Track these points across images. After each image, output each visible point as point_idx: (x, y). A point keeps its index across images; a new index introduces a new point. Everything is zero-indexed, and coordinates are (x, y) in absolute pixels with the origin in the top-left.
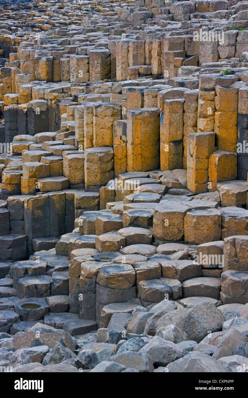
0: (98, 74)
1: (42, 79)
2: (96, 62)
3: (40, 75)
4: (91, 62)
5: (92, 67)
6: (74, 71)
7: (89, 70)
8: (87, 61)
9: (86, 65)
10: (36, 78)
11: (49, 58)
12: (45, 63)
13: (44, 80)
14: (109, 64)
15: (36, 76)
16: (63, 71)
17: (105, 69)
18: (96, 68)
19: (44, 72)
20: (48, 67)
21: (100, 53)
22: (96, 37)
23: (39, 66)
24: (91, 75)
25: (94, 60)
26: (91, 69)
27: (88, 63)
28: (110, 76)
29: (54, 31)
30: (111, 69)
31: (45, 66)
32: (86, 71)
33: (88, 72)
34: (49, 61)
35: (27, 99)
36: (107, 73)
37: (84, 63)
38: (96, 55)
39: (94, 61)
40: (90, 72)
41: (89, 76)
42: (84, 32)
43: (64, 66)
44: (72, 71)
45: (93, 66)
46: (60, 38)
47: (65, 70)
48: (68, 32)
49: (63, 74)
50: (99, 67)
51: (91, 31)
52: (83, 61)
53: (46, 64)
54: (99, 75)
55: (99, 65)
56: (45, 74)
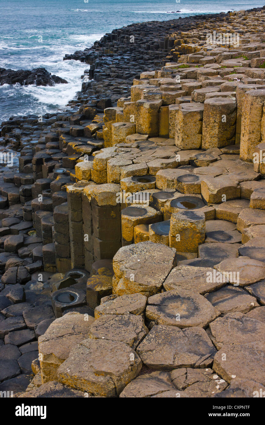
0: (214, 138)
1: (144, 133)
2: (212, 120)
3: (141, 126)
4: (205, 119)
5: (206, 127)
6: (179, 130)
7: (202, 131)
8: (198, 117)
9: (198, 123)
10: (137, 130)
11: (154, 104)
12: (147, 112)
13: (146, 134)
14: (233, 123)
15: (137, 127)
16: (170, 125)
17: (226, 130)
18: (213, 128)
19: (146, 124)
20: (151, 116)
21: (219, 106)
22: (233, 67)
23: (140, 115)
24: (205, 138)
25: (209, 117)
26: (204, 129)
27: (201, 120)
28: (235, 141)
29: (186, 57)
30: (237, 131)
31: (147, 115)
32: (198, 132)
33: (201, 132)
34: (154, 108)
35: (101, 176)
36: (229, 136)
37: (194, 120)
38: (212, 109)
39: (209, 119)
40: (203, 134)
41: (201, 140)
42: (221, 59)
43: (171, 118)
44: (178, 129)
45: (208, 125)
46: (190, 67)
47: (172, 123)
48: (202, 58)
49: (170, 128)
50: (217, 127)
51: (230, 57)
52: (193, 116)
53: (149, 112)
54: (216, 140)
55: (216, 124)
56: (147, 126)
